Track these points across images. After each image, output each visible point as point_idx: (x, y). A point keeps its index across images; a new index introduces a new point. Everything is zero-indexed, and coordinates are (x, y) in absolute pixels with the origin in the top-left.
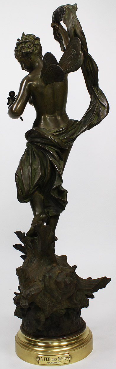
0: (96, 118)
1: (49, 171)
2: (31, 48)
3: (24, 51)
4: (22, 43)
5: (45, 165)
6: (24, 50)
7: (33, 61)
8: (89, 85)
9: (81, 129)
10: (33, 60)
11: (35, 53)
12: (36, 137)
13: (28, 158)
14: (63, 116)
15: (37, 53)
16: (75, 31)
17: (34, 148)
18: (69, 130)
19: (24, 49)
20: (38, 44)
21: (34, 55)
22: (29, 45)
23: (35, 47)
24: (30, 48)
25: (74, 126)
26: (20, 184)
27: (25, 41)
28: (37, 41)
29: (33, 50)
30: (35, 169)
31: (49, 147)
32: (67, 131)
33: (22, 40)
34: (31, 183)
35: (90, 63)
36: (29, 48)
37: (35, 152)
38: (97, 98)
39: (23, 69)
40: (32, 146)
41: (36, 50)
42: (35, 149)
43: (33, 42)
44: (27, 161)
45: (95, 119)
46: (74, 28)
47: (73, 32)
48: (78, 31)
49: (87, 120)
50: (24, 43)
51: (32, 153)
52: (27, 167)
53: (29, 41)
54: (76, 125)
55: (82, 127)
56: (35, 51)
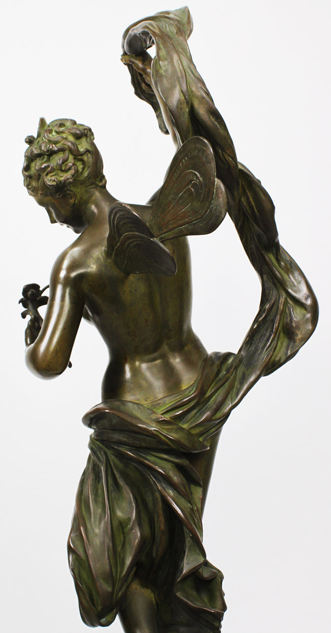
0: (282, 343)
1: (163, 527)
2: (70, 169)
3: (50, 180)
4: (40, 155)
5: (151, 505)
6: (49, 177)
7: (79, 202)
8: (253, 246)
9: (241, 384)
10: (78, 197)
11: (81, 178)
12: (114, 429)
13: (100, 491)
14: (186, 348)
15: (89, 177)
16: (193, 112)
17: (112, 458)
18: (208, 394)
19: (47, 175)
20: (87, 151)
21: (81, 184)
22: (63, 163)
23: (82, 160)
24: (66, 171)
25: (221, 375)
26: (84, 575)
27: (48, 151)
28: (84, 140)
29: (77, 171)
30: (122, 525)
31: (154, 456)
32: (203, 399)
33: (40, 147)
34: (114, 570)
35: (247, 191)
36: (62, 171)
37: (117, 469)
38: (278, 285)
39: (53, 221)
40: (106, 454)
41: (83, 169)
42: (117, 461)
43: (73, 147)
44: (96, 501)
45: (281, 348)
46: (187, 103)
47: (186, 116)
48: (202, 111)
49: (256, 349)
50: (47, 155)
51: (109, 473)
52: (97, 523)
53: (62, 150)
54: (228, 371)
55: (244, 374)
56: (82, 173)
